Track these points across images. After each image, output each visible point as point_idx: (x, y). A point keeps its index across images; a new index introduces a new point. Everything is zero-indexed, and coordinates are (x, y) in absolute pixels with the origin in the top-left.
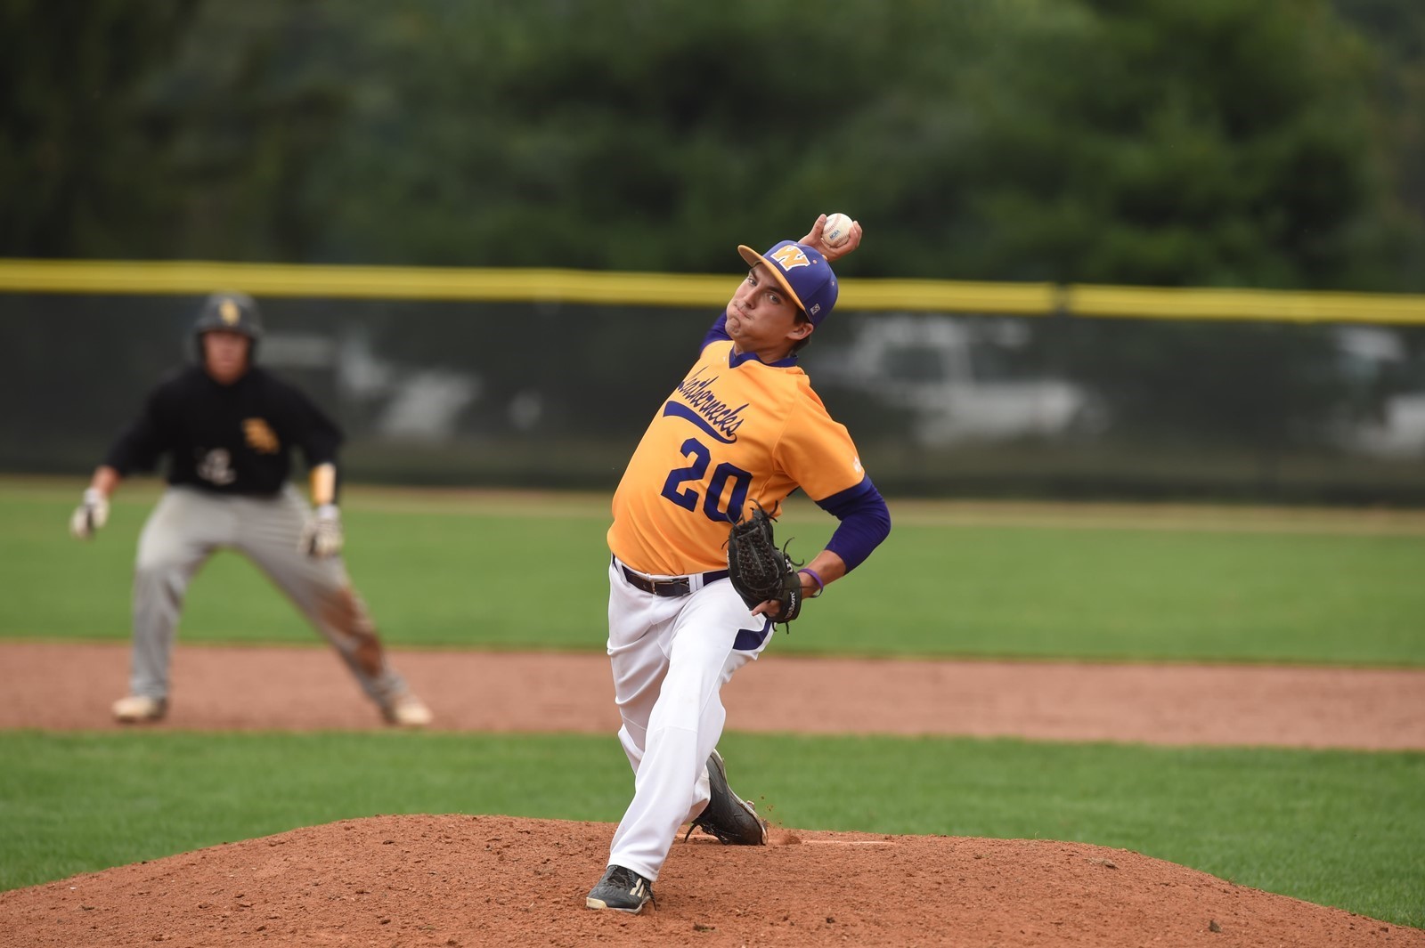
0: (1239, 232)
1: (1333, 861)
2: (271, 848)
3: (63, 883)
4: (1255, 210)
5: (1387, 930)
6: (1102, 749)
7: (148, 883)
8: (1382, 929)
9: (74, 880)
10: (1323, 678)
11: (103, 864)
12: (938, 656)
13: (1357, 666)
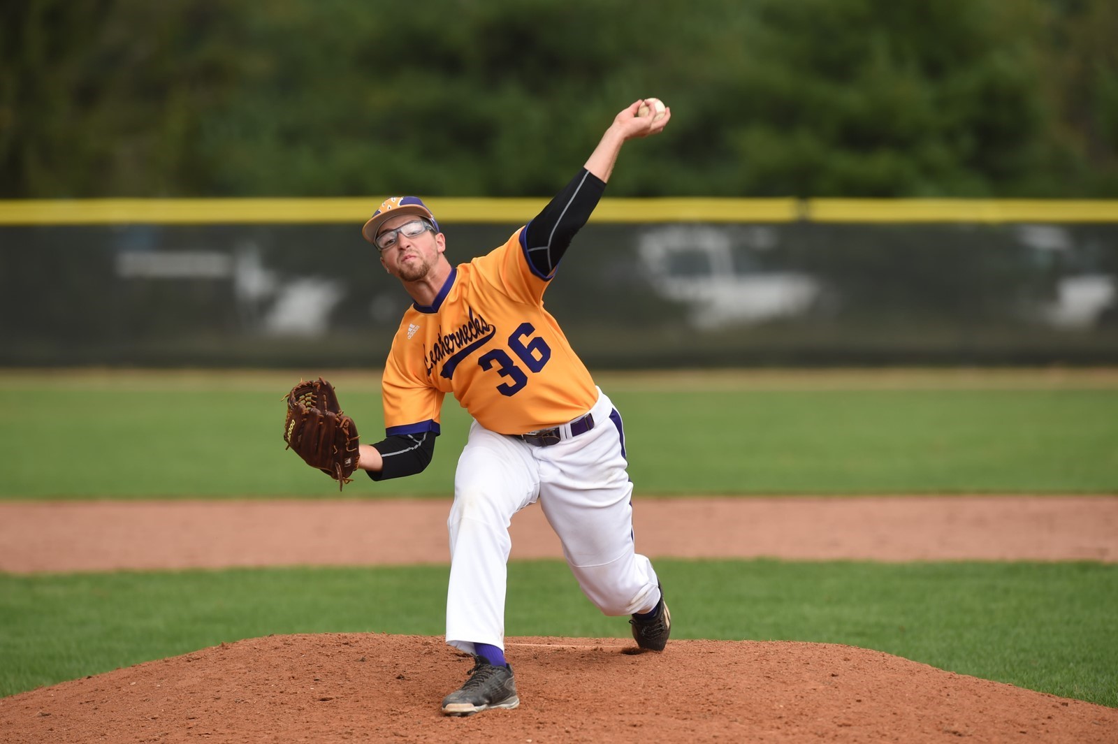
0: (937, 153)
1: (1024, 650)
2: (188, 663)
3: (25, 696)
4: (950, 136)
5: (1067, 704)
6: (842, 566)
7: (92, 693)
8: (1063, 704)
9: (35, 692)
10: (1013, 505)
11: (58, 678)
12: (712, 494)
13: (1040, 494)
